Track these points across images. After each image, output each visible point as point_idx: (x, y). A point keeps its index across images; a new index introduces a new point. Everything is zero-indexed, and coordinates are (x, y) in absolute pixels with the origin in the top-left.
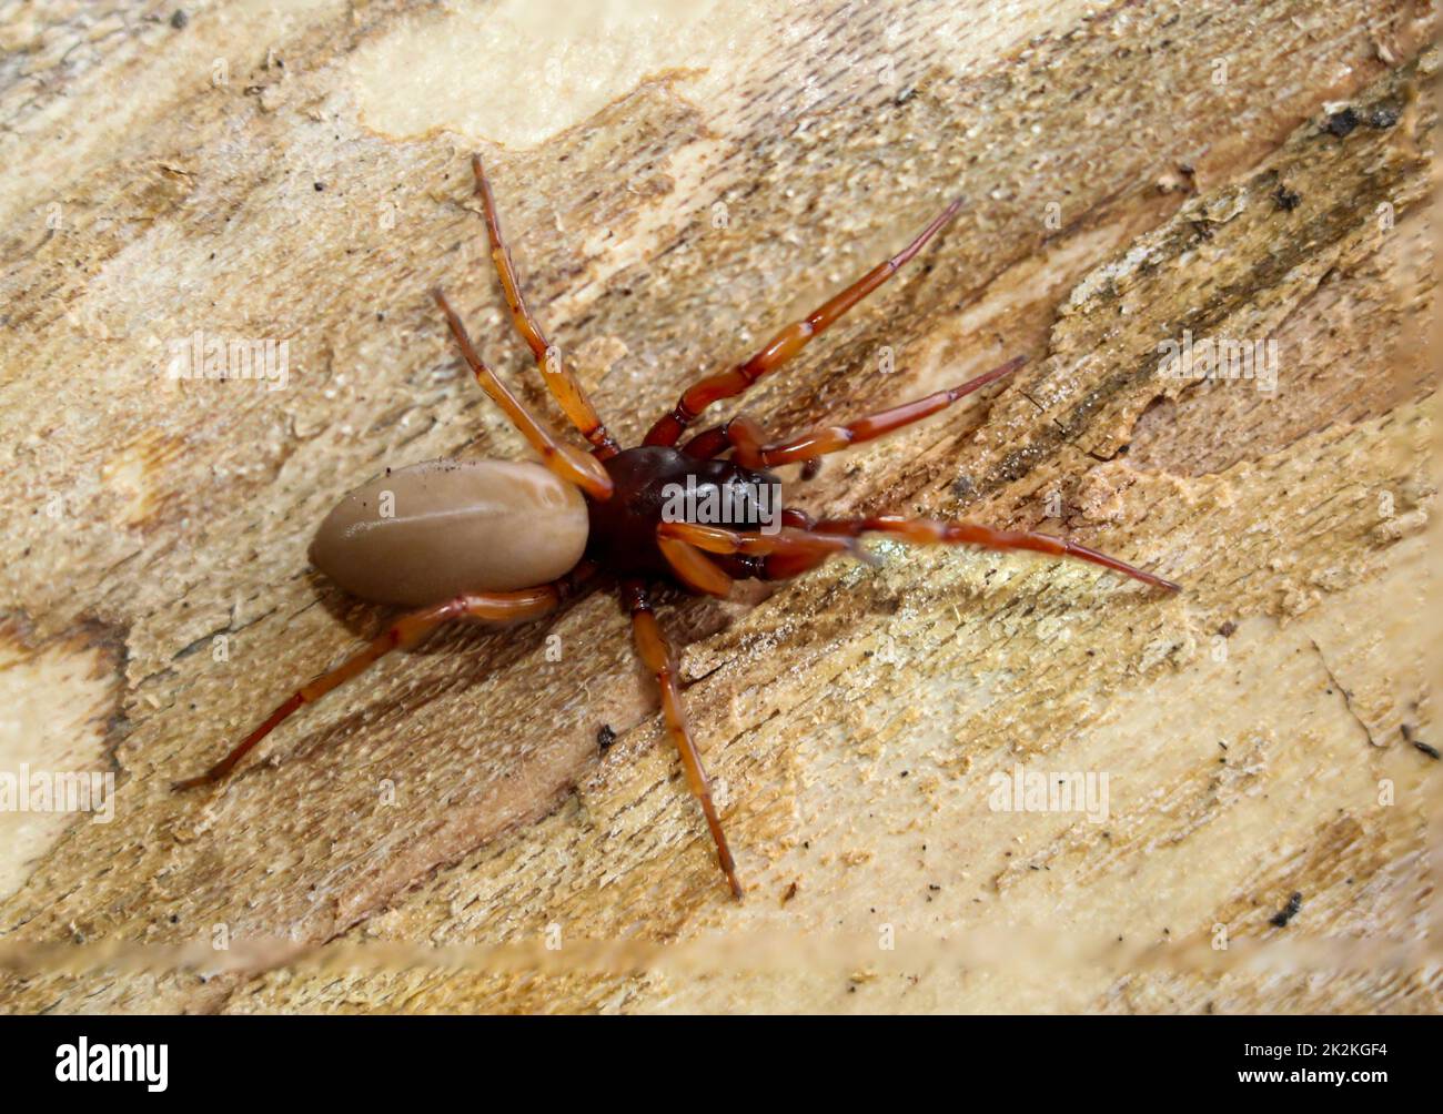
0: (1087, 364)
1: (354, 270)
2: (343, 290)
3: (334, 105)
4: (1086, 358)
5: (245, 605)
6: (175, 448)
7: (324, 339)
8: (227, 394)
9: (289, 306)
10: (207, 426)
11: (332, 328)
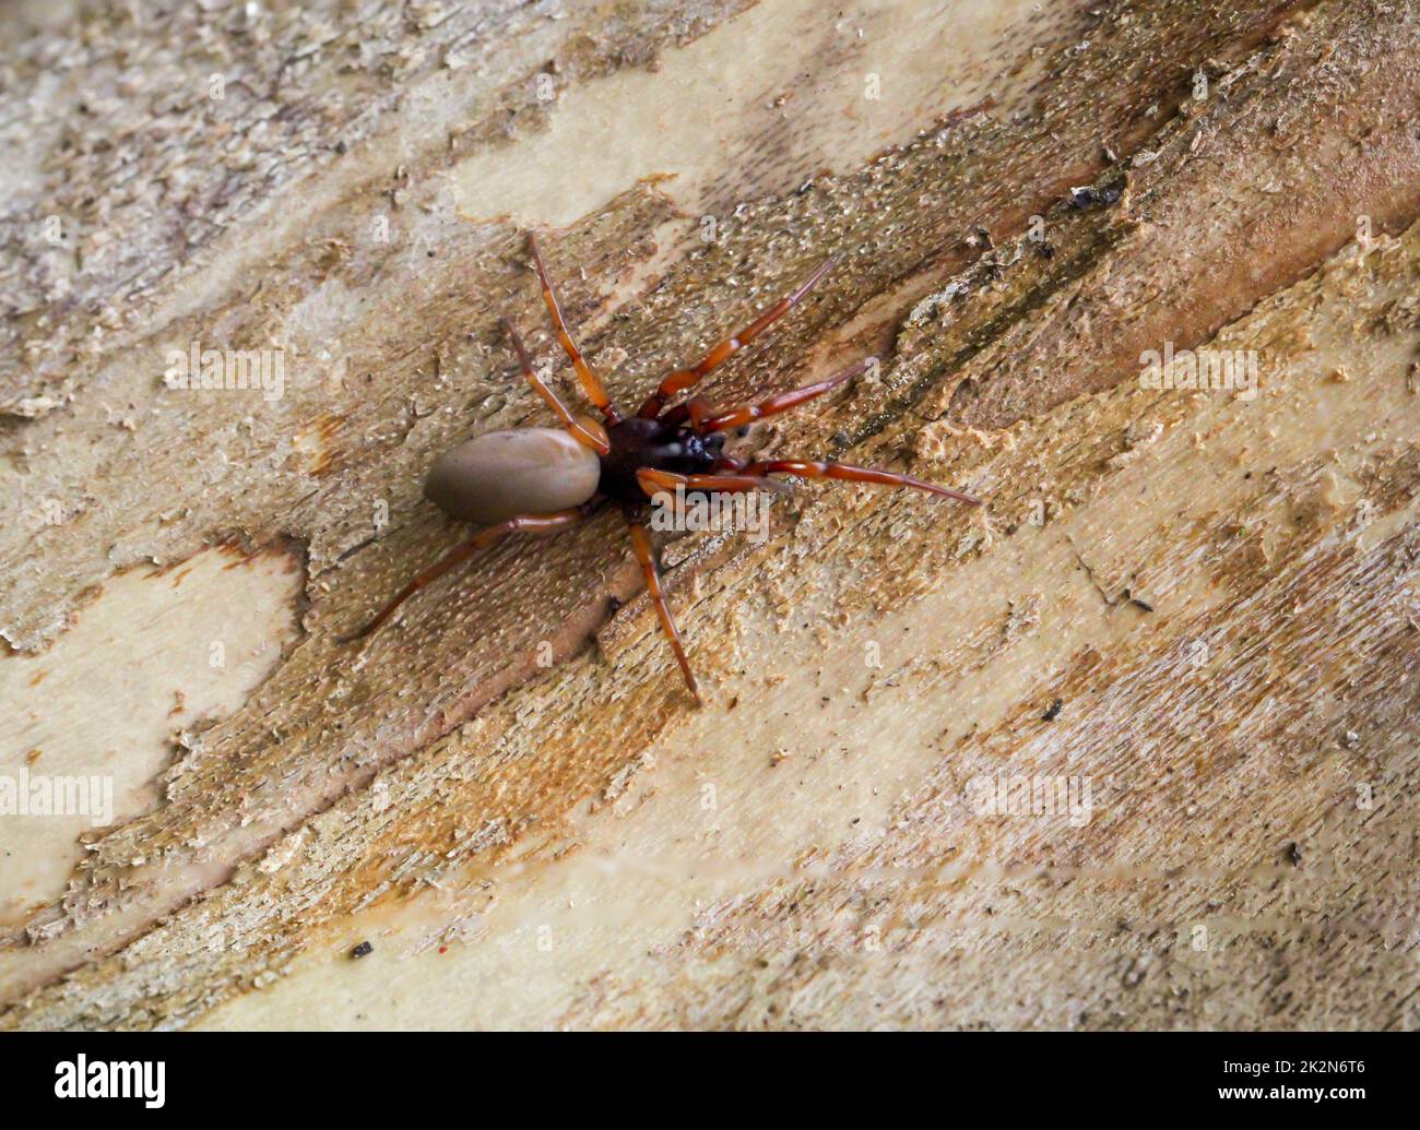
0: (920, 359)
1: (453, 307)
2: (446, 320)
3: (440, 201)
4: (920, 356)
6: (340, 423)
7: (434, 352)
8: (373, 388)
9: (412, 331)
10: (359, 409)
11: (439, 344)
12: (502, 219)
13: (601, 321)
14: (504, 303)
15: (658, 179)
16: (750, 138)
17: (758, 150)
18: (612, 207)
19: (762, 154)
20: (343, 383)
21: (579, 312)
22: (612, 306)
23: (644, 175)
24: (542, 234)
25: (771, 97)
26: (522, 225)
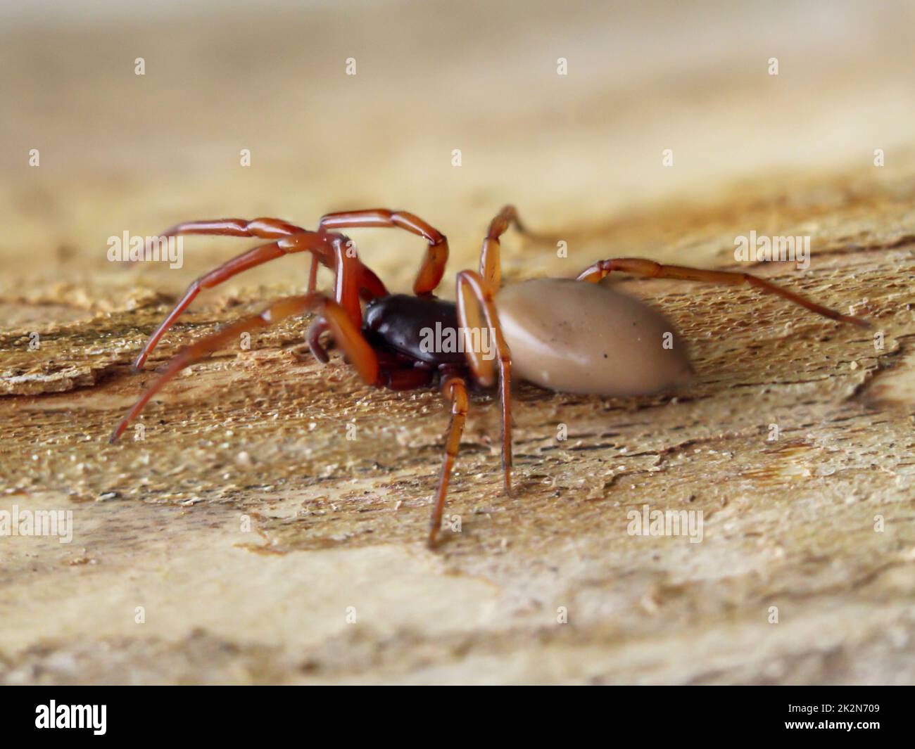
0: (95, 349)
1: (560, 523)
2: (575, 516)
3: (512, 607)
4: (93, 353)
5: (757, 393)
6: (752, 473)
7: (606, 497)
8: (695, 490)
9: (619, 520)
10: (721, 477)
11: (597, 500)
12: (456, 572)
13: (406, 473)
14: (502, 509)
15: (259, 549)
16: (135, 547)
17: (135, 538)
18: (328, 543)
19: (132, 533)
20: (725, 504)
21: (426, 484)
22: (387, 479)
23: (272, 557)
24: (419, 547)
25: (87, 567)
26: (435, 558)
